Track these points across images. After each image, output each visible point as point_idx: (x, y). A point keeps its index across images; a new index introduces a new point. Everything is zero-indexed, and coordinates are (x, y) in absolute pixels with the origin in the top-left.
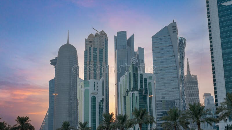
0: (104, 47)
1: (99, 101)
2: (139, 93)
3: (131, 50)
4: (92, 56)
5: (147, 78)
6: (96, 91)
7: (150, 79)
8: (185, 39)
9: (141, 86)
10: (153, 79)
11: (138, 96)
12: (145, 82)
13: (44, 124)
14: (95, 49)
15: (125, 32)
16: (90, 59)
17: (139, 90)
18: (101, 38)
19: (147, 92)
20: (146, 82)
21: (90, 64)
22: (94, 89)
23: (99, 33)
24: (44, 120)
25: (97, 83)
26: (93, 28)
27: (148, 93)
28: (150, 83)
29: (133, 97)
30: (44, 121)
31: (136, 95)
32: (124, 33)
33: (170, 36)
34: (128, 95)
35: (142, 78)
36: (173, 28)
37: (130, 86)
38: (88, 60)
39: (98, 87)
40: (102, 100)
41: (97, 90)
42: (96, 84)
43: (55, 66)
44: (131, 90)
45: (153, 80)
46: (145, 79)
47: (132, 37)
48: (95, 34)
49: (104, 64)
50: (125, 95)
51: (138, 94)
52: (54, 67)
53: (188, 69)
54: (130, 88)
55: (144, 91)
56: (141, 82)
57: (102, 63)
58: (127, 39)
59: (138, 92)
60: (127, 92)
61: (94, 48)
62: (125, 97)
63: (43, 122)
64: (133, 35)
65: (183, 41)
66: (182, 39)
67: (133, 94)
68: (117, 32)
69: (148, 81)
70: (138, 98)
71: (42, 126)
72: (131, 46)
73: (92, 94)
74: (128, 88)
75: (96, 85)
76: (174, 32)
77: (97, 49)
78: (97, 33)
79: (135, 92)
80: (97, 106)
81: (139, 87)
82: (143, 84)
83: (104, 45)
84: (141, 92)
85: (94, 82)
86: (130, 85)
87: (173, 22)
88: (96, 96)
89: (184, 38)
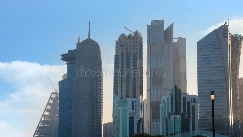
0: (139, 51)
1: (138, 122)
3: (169, 45)
5: (191, 101)
6: (134, 111)
7: (193, 102)
9: (184, 109)
10: (196, 102)
11: (180, 120)
12: (188, 106)
14: (128, 55)
15: (162, 21)
16: (122, 67)
17: (181, 114)
18: (135, 40)
19: (190, 116)
22: (133, 109)
23: (132, 34)
25: (136, 102)
26: (125, 28)
27: (191, 118)
28: (193, 107)
29: (175, 121)
31: (178, 120)
32: (160, 23)
33: (219, 42)
34: (169, 118)
35: (185, 102)
36: (224, 32)
37: (172, 109)
38: (120, 68)
39: (137, 106)
40: (140, 120)
41: (136, 109)
42: (134, 103)
43: (67, 62)
44: (173, 113)
45: (197, 103)
46: (189, 102)
47: (171, 28)
48: (128, 36)
50: (167, 118)
51: (180, 118)
52: (67, 64)
55: (187, 115)
56: (184, 106)
58: (164, 30)
59: (180, 116)
60: (169, 115)
61: (126, 53)
62: (166, 120)
64: (172, 24)
65: (239, 39)
66: (238, 36)
67: (175, 118)
68: (151, 21)
69: (192, 104)
70: (180, 122)
72: (170, 40)
73: (130, 114)
74: (170, 111)
77: (130, 54)
78: (130, 34)
79: (178, 116)
80: (135, 126)
81: (182, 111)
82: (186, 108)
83: (139, 49)
84: (183, 117)
85: (133, 102)
87: (225, 24)
88: (134, 116)
89: (240, 35)
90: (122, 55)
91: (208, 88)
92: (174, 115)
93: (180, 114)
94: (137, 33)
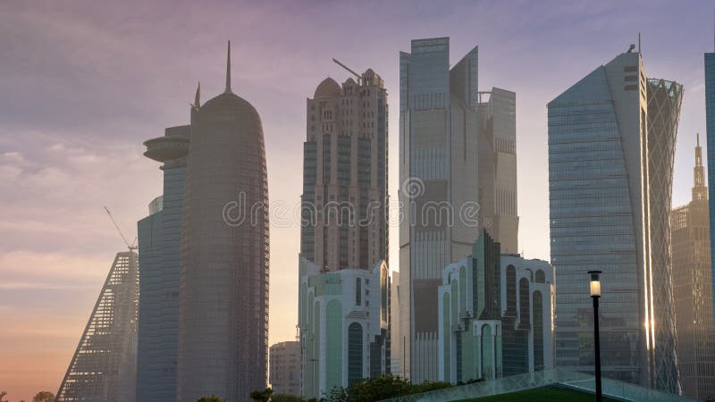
0: (376, 129)
1: (373, 340)
2: (503, 328)
3: (465, 112)
4: (334, 165)
5: (529, 279)
6: (362, 308)
7: (537, 281)
8: (678, 87)
9: (511, 302)
10: (546, 280)
11: (500, 333)
13: (72, 377)
14: (344, 141)
15: (445, 42)
16: (327, 178)
17: (502, 316)
18: (366, 99)
19: (528, 322)
20: (525, 291)
21: (326, 194)
22: (358, 302)
23: (355, 80)
24: (73, 360)
25: (367, 281)
27: (532, 326)
28: (538, 294)
29: (484, 338)
30: (72, 364)
31: (493, 333)
32: (439, 47)
33: (613, 102)
34: (467, 329)
35: (514, 279)
36: (628, 74)
37: (475, 304)
38: (319, 181)
39: (370, 293)
40: (380, 334)
41: (367, 303)
42: (363, 283)
43: (162, 164)
44: (479, 314)
45: (548, 282)
46: (524, 281)
47: (469, 62)
48: (343, 85)
49: (373, 194)
50: (459, 328)
51: (500, 329)
52: (161, 168)
53: (696, 176)
54: (475, 310)
55: (518, 321)
56: (511, 292)
57: (366, 190)
58: (450, 68)
59: (499, 323)
60: (467, 321)
61: (339, 136)
62: (458, 334)
63: (69, 371)
64: (475, 51)
65: (672, 94)
66: (668, 86)
67: (485, 328)
68: (412, 41)
69: (533, 287)
70: (499, 340)
71: (62, 386)
73: (350, 316)
74: (469, 308)
75: (363, 287)
76: (627, 88)
77: (349, 138)
78: (350, 80)
79: (492, 323)
80: (366, 353)
81: (505, 309)
82: (515, 298)
83: (376, 124)
84: (507, 324)
85: (359, 280)
86: (475, 298)
87: (629, 51)
88: (363, 323)
89: (674, 84)
90: (327, 142)
91: (580, 239)
92: (480, 319)
93: (497, 317)
94: (369, 76)
